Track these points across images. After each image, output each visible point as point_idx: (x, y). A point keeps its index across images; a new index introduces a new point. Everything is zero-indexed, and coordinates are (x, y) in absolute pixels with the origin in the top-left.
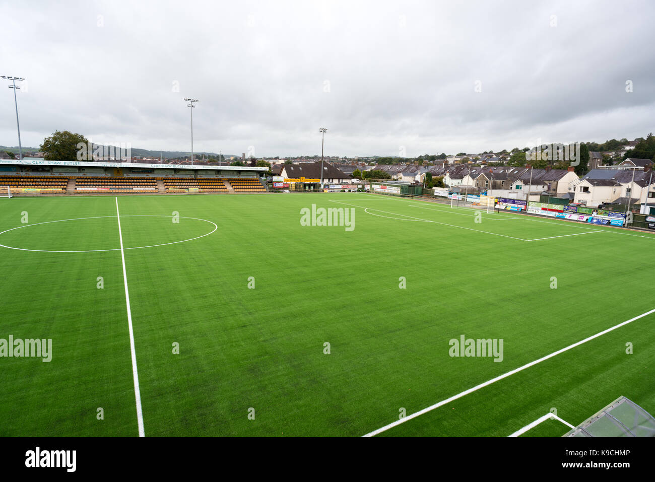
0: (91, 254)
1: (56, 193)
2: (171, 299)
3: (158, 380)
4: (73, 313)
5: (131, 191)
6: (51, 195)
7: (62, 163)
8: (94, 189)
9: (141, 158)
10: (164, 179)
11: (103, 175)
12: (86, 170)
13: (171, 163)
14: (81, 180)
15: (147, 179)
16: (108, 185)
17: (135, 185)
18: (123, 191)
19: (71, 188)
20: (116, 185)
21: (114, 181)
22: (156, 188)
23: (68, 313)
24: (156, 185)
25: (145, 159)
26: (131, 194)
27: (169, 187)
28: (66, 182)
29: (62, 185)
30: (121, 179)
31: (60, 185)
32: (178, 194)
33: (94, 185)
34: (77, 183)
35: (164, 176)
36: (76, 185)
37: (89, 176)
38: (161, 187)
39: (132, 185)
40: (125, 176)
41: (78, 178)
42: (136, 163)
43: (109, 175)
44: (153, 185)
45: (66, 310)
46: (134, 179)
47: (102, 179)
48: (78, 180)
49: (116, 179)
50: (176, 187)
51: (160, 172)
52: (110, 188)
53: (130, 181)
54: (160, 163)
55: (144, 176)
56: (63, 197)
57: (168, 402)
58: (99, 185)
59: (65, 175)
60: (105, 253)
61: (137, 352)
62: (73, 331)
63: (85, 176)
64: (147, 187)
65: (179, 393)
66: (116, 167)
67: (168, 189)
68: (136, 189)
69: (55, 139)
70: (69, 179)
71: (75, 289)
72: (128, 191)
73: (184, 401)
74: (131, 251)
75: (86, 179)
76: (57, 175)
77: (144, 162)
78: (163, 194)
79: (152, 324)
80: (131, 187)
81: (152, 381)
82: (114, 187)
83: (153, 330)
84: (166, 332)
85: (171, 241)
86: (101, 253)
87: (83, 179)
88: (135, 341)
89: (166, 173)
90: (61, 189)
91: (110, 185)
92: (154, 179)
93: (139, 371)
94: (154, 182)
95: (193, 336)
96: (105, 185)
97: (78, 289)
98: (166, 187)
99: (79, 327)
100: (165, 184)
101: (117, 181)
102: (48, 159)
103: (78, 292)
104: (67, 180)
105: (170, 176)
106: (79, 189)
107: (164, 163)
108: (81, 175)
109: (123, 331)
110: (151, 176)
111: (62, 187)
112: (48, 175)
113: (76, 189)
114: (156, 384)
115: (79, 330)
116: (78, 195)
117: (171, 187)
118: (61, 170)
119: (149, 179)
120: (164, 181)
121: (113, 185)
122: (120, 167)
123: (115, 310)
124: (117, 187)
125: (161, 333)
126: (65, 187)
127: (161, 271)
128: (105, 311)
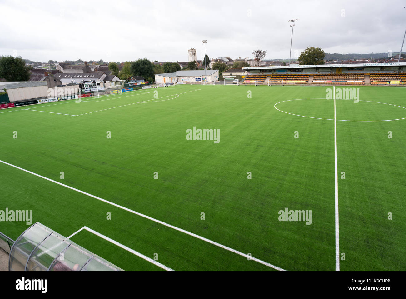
0: (317, 120)
1: (302, 84)
2: (365, 160)
3: (351, 207)
4: (305, 150)
5: (345, 83)
6: (300, 85)
7: (308, 66)
8: (323, 81)
9: (355, 60)
10: (371, 75)
11: (329, 73)
12: (320, 70)
13: (378, 62)
14: (316, 76)
15: (357, 75)
16: (331, 79)
17: (348, 79)
18: (339, 83)
19: (310, 81)
20: (336, 79)
21: (335, 76)
22: (363, 81)
23: (303, 150)
24: (364, 79)
25: (357, 60)
26: (344, 85)
27: (373, 80)
28: (308, 77)
29: (306, 79)
30: (340, 75)
31: (305, 79)
32: (380, 86)
33: (322, 79)
34: (314, 78)
35: (372, 72)
36: (313, 79)
37: (321, 73)
38: (367, 80)
39: (346, 79)
40: (343, 73)
41: (315, 75)
42: (351, 63)
43: (333, 73)
44: (361, 79)
45: (303, 148)
46: (348, 75)
47: (328, 75)
48: (314, 76)
49: (336, 75)
50: (379, 80)
51: (369, 69)
52: (332, 81)
53: (345, 76)
54: (368, 63)
55: (356, 72)
56: (306, 86)
57: (356, 224)
58: (326, 79)
59: (308, 73)
60: (325, 121)
61: (338, 185)
62: (305, 160)
63: (319, 74)
64: (356, 80)
65: (365, 223)
66: (338, 67)
67: (372, 81)
68: (348, 82)
69: (306, 52)
70: (310, 76)
71: (307, 138)
72: (343, 83)
73: (368, 230)
74: (341, 122)
75: (319, 75)
76: (304, 73)
77: (357, 63)
78: (367, 85)
79: (350, 171)
80: (345, 80)
81: (347, 206)
82: (335, 80)
83: (350, 175)
84: (359, 180)
85: (370, 119)
86: (323, 120)
87: (318, 75)
88: (338, 178)
89: (374, 70)
90: (305, 81)
91: (332, 79)
92: (363, 75)
93: (339, 197)
94: (363, 77)
95: (380, 190)
96: (329, 79)
97: (309, 138)
98: (372, 80)
99: (308, 159)
100: (371, 78)
101: (337, 76)
102: (301, 64)
103: (309, 140)
104: (309, 76)
105: (377, 72)
106: (315, 81)
107: (372, 62)
108: (317, 73)
109: (331, 170)
110: (361, 72)
111: (306, 80)
112: (300, 73)
113: (313, 81)
114: (349, 209)
115: (308, 161)
116: (314, 85)
117: (376, 80)
118: (307, 70)
119: (359, 75)
120: (371, 76)
121: (334, 79)
122: (341, 67)
123: (328, 156)
124: (337, 80)
125: (356, 180)
126: (308, 80)
127: (360, 139)
128: (322, 155)
